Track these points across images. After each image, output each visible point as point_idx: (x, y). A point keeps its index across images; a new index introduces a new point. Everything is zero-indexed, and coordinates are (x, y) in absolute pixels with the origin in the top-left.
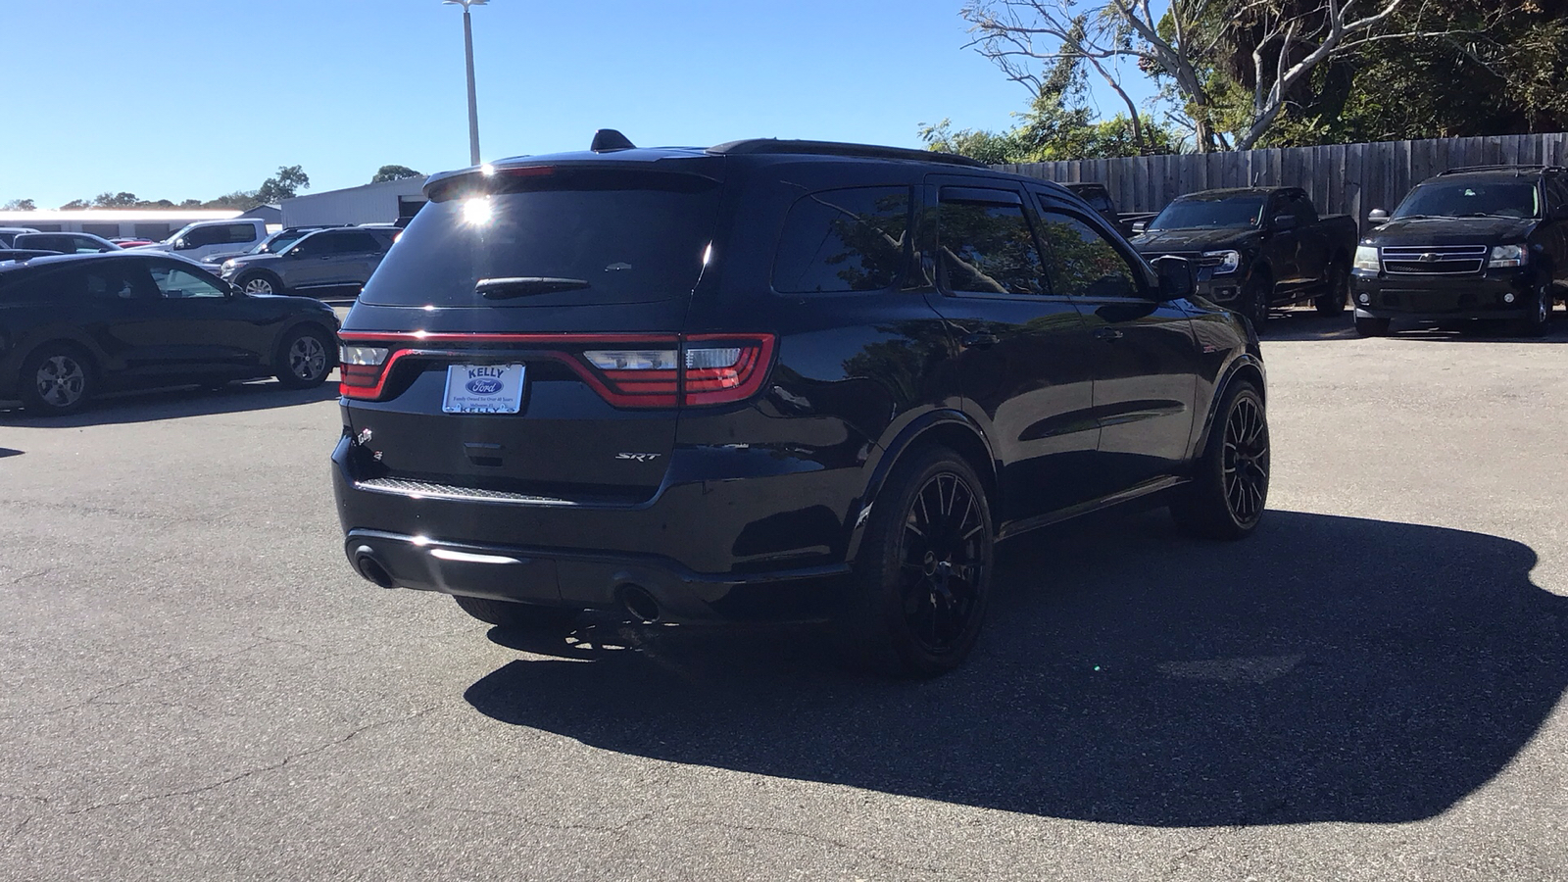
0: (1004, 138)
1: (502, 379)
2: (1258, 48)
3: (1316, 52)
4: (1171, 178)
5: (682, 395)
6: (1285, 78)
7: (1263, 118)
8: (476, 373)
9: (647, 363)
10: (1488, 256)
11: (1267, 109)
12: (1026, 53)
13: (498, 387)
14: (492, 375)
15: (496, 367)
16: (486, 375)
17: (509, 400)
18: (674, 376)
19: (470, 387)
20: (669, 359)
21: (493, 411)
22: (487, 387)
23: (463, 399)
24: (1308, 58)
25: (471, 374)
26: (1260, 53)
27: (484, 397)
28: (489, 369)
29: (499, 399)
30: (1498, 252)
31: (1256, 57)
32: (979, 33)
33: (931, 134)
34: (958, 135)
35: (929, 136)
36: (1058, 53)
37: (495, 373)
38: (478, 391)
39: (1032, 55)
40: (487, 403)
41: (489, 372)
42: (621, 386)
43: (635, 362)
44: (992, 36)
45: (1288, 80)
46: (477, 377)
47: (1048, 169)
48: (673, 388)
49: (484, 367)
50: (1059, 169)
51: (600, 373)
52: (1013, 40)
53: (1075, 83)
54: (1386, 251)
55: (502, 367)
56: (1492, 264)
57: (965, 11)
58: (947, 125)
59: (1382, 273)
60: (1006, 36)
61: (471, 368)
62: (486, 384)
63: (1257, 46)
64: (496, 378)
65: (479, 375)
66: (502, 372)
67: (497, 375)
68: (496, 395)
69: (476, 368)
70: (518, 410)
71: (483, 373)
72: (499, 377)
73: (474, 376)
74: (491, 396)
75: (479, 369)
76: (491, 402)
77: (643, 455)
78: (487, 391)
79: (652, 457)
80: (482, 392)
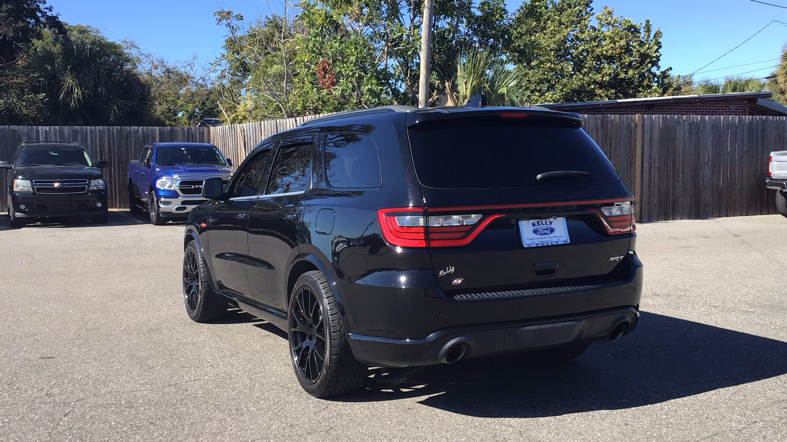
1: (553, 226)
8: (536, 224)
9: (619, 213)
10: (89, 185)
13: (552, 230)
14: (546, 224)
15: (547, 220)
17: (560, 237)
19: (535, 232)
20: (625, 210)
22: (546, 231)
23: (533, 239)
25: (534, 225)
27: (545, 236)
28: (544, 221)
29: (555, 237)
30: (94, 182)
37: (548, 223)
38: (541, 234)
40: (547, 239)
41: (544, 223)
42: (613, 224)
43: (615, 211)
46: (538, 226)
49: (540, 220)
51: (607, 218)
54: (35, 182)
55: (551, 220)
56: (91, 188)
59: (34, 194)
61: (533, 221)
62: (544, 230)
64: (549, 226)
65: (538, 225)
66: (552, 222)
67: (549, 224)
68: (553, 235)
69: (536, 221)
70: (569, 242)
71: (541, 224)
72: (551, 225)
73: (536, 226)
74: (550, 236)
75: (537, 222)
76: (551, 239)
77: (618, 257)
78: (546, 233)
79: (621, 257)
80: (544, 234)
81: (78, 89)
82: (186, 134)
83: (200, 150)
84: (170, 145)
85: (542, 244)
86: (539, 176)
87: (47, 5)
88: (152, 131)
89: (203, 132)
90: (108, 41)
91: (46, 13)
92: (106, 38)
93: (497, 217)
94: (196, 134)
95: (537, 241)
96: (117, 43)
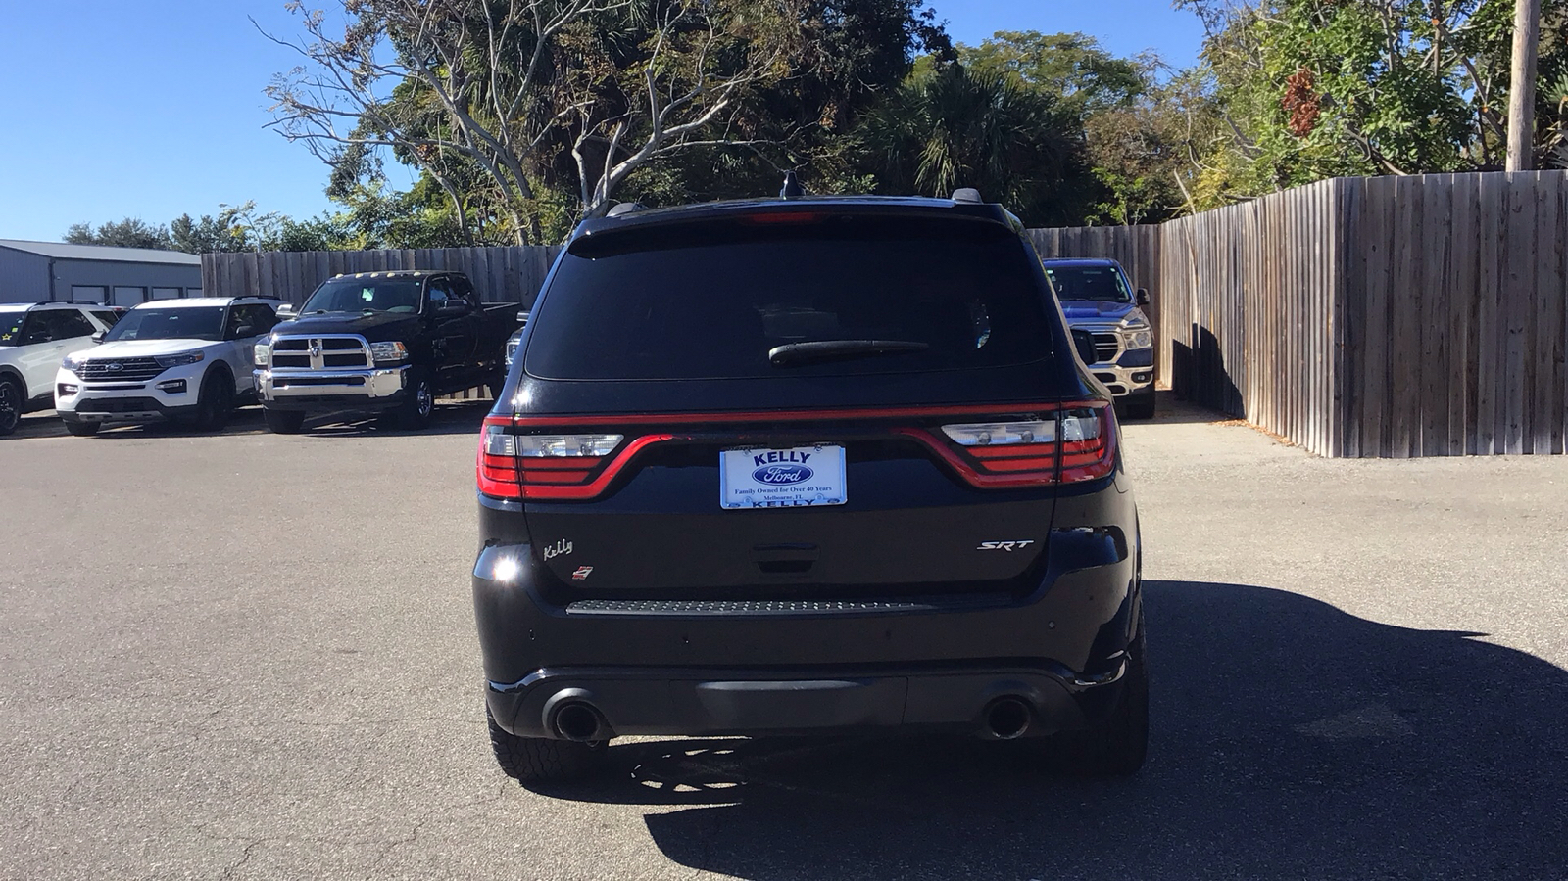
0: (314, 223)
1: (808, 464)
2: (576, 146)
3: (639, 154)
4: (511, 269)
5: (1058, 470)
6: (612, 176)
7: (591, 214)
8: (765, 458)
9: (1014, 437)
11: (594, 206)
12: (331, 137)
13: (805, 474)
14: (792, 460)
15: (797, 451)
16: (782, 459)
17: (824, 489)
18: (1049, 450)
19: (760, 476)
20: (1045, 431)
21: (807, 504)
22: (787, 476)
23: (751, 491)
24: (632, 158)
25: (758, 460)
26: (580, 151)
27: (784, 487)
28: (787, 454)
29: (811, 489)
31: (576, 155)
32: (281, 111)
33: (235, 216)
34: (262, 219)
35: (233, 219)
36: (347, 139)
37: (797, 456)
38: (772, 481)
39: (336, 139)
40: (788, 494)
41: (787, 456)
42: (986, 464)
43: (1004, 434)
44: (294, 117)
45: (614, 178)
46: (769, 464)
47: (380, 258)
48: (1050, 463)
49: (778, 451)
50: (391, 257)
51: (962, 450)
52: (316, 123)
53: (371, 172)
55: (806, 450)
57: (269, 88)
58: (252, 207)
60: (310, 118)
61: (757, 453)
62: (787, 472)
63: (575, 142)
64: (800, 463)
65: (770, 461)
66: (808, 455)
67: (801, 459)
68: (805, 484)
69: (765, 453)
70: (843, 501)
71: (778, 458)
72: (804, 461)
73: (764, 462)
74: (797, 486)
75: (769, 454)
76: (799, 493)
77: (1012, 544)
78: (788, 481)
79: (1023, 544)
80: (781, 482)
81: (947, 162)
82: (1112, 241)
83: (1084, 273)
84: (1078, 264)
85: (769, 503)
86: (774, 351)
87: (925, 8)
88: (1046, 236)
89: (1146, 235)
90: (1115, 59)
91: (923, 22)
92: (1110, 54)
93: (657, 439)
94: (1132, 239)
95: (759, 497)
96: (1130, 61)
